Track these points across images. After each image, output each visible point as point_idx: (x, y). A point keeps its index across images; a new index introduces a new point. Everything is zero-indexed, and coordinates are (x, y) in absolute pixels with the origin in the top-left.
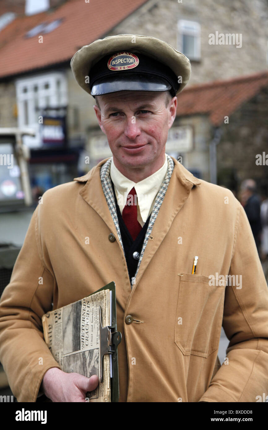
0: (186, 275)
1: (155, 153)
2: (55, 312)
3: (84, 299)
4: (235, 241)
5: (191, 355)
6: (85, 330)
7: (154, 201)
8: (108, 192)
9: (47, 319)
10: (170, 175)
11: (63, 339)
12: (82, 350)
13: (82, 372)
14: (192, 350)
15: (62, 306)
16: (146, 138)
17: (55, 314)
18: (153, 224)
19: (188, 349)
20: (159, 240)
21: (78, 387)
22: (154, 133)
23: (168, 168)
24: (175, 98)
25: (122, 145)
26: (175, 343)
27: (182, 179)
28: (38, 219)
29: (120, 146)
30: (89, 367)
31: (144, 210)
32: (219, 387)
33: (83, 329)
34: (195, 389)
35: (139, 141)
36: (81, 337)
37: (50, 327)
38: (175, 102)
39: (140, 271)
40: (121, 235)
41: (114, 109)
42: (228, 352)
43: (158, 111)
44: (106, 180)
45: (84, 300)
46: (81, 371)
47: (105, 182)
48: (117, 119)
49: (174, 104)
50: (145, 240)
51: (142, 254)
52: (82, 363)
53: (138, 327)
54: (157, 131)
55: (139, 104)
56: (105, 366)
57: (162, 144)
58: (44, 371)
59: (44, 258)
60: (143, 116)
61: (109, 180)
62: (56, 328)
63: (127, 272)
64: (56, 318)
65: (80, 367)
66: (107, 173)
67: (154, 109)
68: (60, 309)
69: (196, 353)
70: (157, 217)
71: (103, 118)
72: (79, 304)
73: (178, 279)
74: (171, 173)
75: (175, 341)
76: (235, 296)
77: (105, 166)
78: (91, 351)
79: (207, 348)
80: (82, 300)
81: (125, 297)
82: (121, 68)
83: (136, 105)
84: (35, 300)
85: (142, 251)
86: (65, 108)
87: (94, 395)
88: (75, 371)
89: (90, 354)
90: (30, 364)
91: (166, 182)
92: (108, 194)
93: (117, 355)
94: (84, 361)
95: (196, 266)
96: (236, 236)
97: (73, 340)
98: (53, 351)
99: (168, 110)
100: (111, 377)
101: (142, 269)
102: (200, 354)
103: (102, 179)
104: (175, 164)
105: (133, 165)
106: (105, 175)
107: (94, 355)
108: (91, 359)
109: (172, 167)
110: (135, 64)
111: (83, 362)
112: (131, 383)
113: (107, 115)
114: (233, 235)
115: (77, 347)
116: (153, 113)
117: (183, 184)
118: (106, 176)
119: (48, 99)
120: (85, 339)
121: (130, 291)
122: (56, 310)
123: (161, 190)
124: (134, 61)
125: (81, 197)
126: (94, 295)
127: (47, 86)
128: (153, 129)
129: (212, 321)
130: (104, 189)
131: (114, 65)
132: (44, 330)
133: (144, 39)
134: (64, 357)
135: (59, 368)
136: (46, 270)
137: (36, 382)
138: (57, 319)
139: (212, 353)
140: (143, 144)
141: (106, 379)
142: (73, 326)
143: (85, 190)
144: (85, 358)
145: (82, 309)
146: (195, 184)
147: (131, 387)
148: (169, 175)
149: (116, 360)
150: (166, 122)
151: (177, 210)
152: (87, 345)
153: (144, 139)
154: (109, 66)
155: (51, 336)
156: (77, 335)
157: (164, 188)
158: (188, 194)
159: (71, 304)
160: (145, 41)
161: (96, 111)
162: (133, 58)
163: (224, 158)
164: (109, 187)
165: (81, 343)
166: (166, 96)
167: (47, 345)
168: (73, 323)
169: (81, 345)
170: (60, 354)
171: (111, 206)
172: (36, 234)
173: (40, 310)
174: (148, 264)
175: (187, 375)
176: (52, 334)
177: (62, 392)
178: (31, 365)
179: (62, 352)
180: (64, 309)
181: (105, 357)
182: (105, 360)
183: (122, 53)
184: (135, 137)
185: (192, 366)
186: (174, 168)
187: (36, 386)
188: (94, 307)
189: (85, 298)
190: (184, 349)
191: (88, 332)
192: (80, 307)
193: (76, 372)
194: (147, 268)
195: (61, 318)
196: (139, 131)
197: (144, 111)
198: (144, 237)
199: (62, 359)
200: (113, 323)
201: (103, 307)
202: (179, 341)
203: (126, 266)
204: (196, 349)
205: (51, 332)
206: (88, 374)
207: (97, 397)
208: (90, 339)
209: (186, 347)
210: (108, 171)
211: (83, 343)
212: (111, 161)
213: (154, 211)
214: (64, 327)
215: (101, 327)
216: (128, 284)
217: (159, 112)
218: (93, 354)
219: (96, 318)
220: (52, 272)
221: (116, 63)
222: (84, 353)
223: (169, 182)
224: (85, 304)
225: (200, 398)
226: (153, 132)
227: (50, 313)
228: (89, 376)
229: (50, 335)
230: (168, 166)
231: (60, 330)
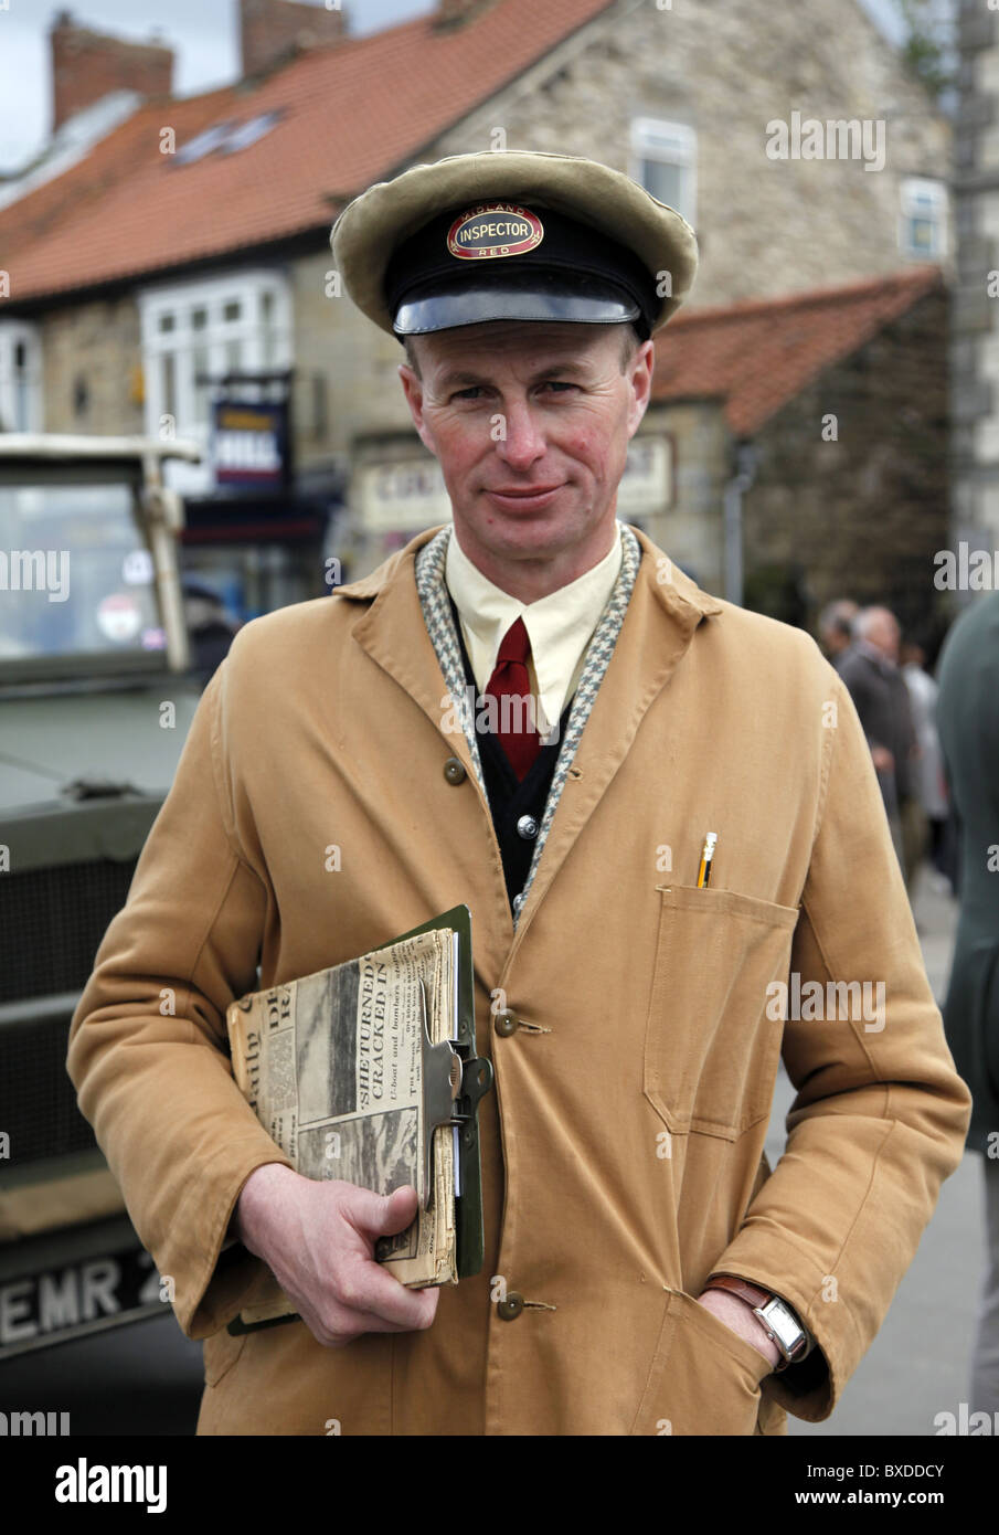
0: (679, 890)
1: (588, 512)
2: (271, 994)
3: (367, 956)
4: (825, 787)
5: (692, 1131)
6: (372, 1050)
7: (582, 661)
8: (441, 632)
9: (243, 1015)
10: (629, 583)
11: (299, 1078)
12: (360, 1112)
13: (360, 1178)
14: (694, 1118)
15: (293, 976)
16: (563, 466)
17: (270, 1002)
18: (580, 732)
19: (685, 1111)
20: (601, 782)
21: (351, 1224)
22: (588, 450)
23: (623, 563)
24: (649, 344)
25: (487, 487)
26: (644, 1094)
27: (666, 595)
28: (221, 710)
29: (480, 491)
30: (385, 1163)
31: (550, 688)
32: (773, 1230)
33: (363, 1049)
34: (702, 1235)
35: (541, 475)
36: (359, 1073)
37: (254, 1040)
38: (648, 357)
39: (539, 875)
40: (482, 764)
41: (466, 378)
42: (791, 1125)
43: (598, 384)
44: (435, 594)
45: (368, 960)
46: (357, 1177)
47: (432, 601)
48: (474, 406)
49: (644, 362)
50: (556, 780)
51: (547, 824)
52: (361, 1150)
53: (534, 1044)
54: (596, 444)
55: (543, 364)
56: (438, 1161)
57: (609, 485)
58: (244, 1174)
59: (237, 828)
60: (555, 400)
61: (442, 596)
62: (271, 1043)
63: (502, 879)
64: (275, 1014)
65: (352, 1163)
66: (437, 573)
67: (588, 377)
68: (287, 986)
69: (704, 1127)
70: (593, 710)
71: (430, 404)
72: (350, 973)
73: (655, 899)
74: (631, 576)
75: (646, 1090)
76: (821, 956)
77: (429, 553)
78: (391, 1115)
79: (737, 1114)
80: (362, 958)
81: (494, 954)
82: (488, 251)
83: (533, 364)
84: (208, 957)
85: (547, 814)
86: (287, 377)
87: (403, 1247)
88: (338, 1175)
89: (386, 1124)
90: (197, 1151)
91: (617, 604)
92: (440, 636)
93: (476, 1127)
94: (368, 1147)
95: (709, 863)
96: (826, 775)
97: (330, 1082)
98: (264, 1115)
99: (628, 380)
100: (458, 1194)
101: (549, 870)
102: (717, 1130)
103: (421, 591)
104: (642, 550)
105: (519, 549)
106: (431, 580)
107: (402, 1128)
108: (391, 1138)
109: (634, 559)
110: (530, 240)
111: (364, 1148)
112: (511, 1215)
113: (444, 396)
114: (819, 771)
115: (345, 1102)
116: (583, 390)
117: (671, 611)
118: (434, 583)
119: (234, 348)
120: (371, 1080)
121: (510, 936)
122: (273, 990)
123: (604, 628)
124: (529, 231)
125: (356, 644)
126: (401, 944)
127: (232, 312)
128: (584, 440)
129: (755, 1030)
130: (429, 622)
131: (468, 243)
132: (232, 1049)
133: (559, 163)
134: (300, 1133)
135: (289, 1166)
136: (242, 865)
137: (218, 1206)
138: (275, 1017)
139: (750, 1128)
140: (552, 483)
141: (443, 1201)
142: (331, 1038)
143: (370, 624)
144: (372, 1135)
145: (361, 987)
146: (706, 612)
147: (511, 1225)
148: (626, 582)
149: (474, 1143)
150: (622, 420)
151: (652, 692)
152: (378, 1097)
153: (555, 468)
154: (453, 245)
155: (254, 1066)
156: (346, 1066)
157: (613, 624)
158: (686, 641)
159: (325, 971)
160: (564, 171)
161: (407, 383)
162: (525, 222)
163: (767, 534)
164: (443, 617)
165: (359, 1090)
166: (623, 337)
167: (244, 1094)
168: (333, 1029)
169: (359, 1097)
170: (287, 1125)
171: (452, 673)
172: (214, 755)
173: (221, 988)
174: (565, 853)
175: (679, 1193)
176: (261, 1062)
177: (302, 1237)
178: (200, 1153)
179: (294, 1117)
180: (298, 985)
181: (438, 1134)
182: (437, 1144)
183: (494, 207)
184: (531, 462)
185: (694, 1163)
186: (640, 562)
187: (218, 1220)
188: (400, 982)
189: (370, 955)
190: (673, 1115)
191: (381, 1058)
192: (355, 979)
193: (342, 1178)
194: (564, 866)
195: (292, 1015)
196: (541, 445)
197: (561, 384)
198: (551, 773)
199: (296, 1137)
200: (463, 1031)
201: (432, 980)
202: (656, 1089)
203: (499, 860)
204: (706, 1113)
205: (255, 1057)
206: (383, 1186)
207: (413, 1255)
208: (387, 1080)
209: (678, 1109)
210: (440, 566)
211: (365, 1091)
212: (448, 537)
213: (582, 691)
214: (302, 1041)
215: (425, 1043)
216: (502, 914)
217: (602, 386)
218: (397, 1124)
219: (409, 1016)
220: (261, 874)
221: (474, 235)
222: (367, 1122)
223: (627, 605)
224: (369, 972)
225: (714, 1263)
226: (582, 447)
227: (254, 996)
228: (386, 1189)
229: (253, 1064)
230: (623, 556)
231: (287, 1051)
